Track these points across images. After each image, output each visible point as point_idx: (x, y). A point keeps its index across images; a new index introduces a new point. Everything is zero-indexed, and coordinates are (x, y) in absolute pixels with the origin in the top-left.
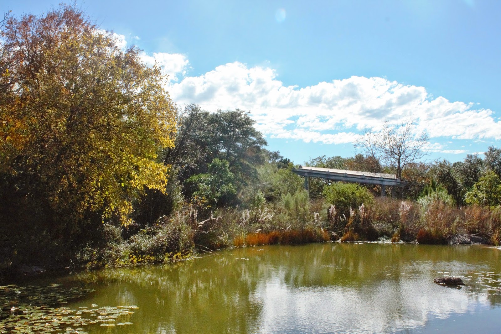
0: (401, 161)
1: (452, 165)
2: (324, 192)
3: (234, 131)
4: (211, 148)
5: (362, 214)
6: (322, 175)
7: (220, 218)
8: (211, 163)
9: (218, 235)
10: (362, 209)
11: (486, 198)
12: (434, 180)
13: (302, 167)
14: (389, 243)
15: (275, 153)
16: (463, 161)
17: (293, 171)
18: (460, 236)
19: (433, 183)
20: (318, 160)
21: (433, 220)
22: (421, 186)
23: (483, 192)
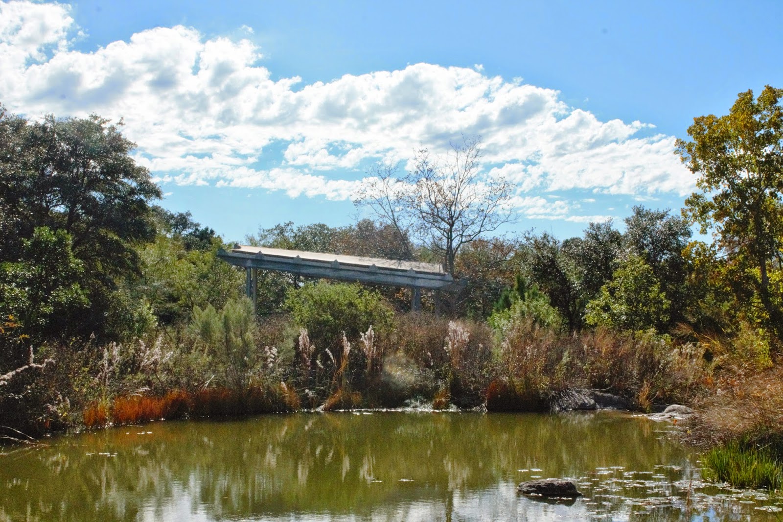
0: (454, 236)
1: (561, 244)
2: (288, 302)
3: (85, 165)
4: (31, 203)
5: (370, 350)
6: (284, 265)
7: (51, 363)
8: (29, 236)
9: (45, 403)
10: (370, 338)
11: (626, 314)
12: (523, 276)
13: (239, 247)
14: (426, 410)
15: (181, 215)
16: (582, 236)
17: (220, 256)
18: (574, 392)
19: (521, 283)
20: (276, 232)
21: (519, 361)
22: (495, 289)
23: (620, 301)
